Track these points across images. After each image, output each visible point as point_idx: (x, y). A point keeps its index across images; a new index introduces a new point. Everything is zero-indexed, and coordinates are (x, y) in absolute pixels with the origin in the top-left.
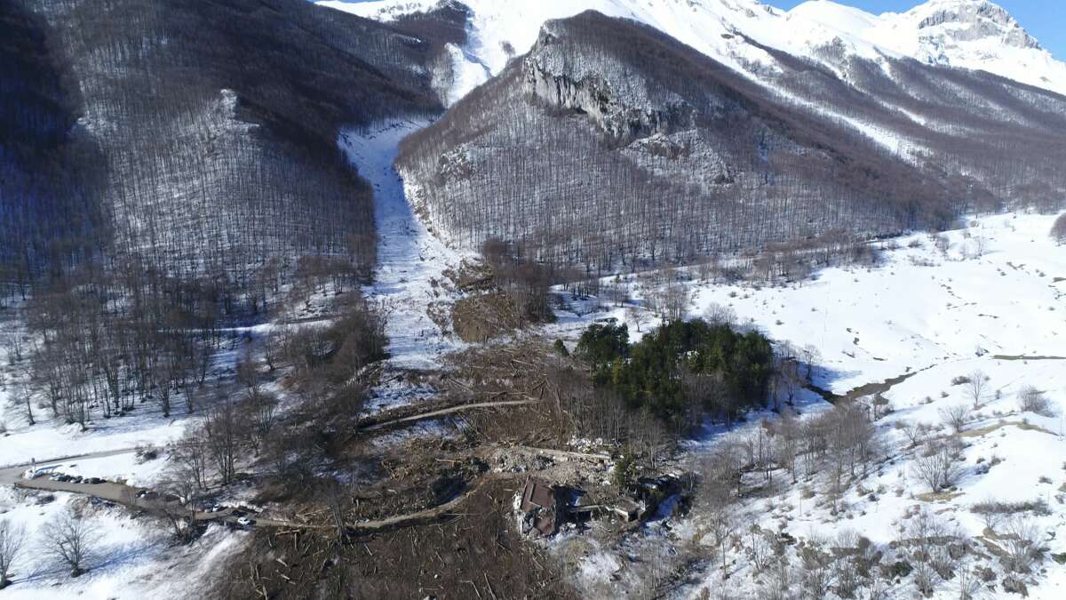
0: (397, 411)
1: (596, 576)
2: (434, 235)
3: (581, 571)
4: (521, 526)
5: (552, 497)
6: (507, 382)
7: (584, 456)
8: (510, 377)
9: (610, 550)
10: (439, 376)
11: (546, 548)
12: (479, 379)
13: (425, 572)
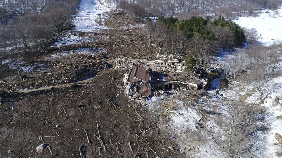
1: (184, 125)
2: (102, 5)
3: (173, 121)
4: (128, 91)
5: (148, 75)
6: (125, 37)
7: (163, 62)
8: (126, 35)
10: (93, 34)
11: (145, 105)
12: (112, 35)
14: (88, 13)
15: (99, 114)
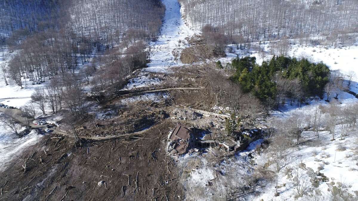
0: (139, 88)
1: (198, 182)
2: (187, 25)
3: (191, 177)
4: (168, 147)
5: (189, 134)
6: (193, 80)
8: (194, 78)
9: (212, 167)
10: (163, 75)
11: (177, 161)
12: (180, 78)
13: (108, 166)
14: (169, 39)
15: (141, 165)
